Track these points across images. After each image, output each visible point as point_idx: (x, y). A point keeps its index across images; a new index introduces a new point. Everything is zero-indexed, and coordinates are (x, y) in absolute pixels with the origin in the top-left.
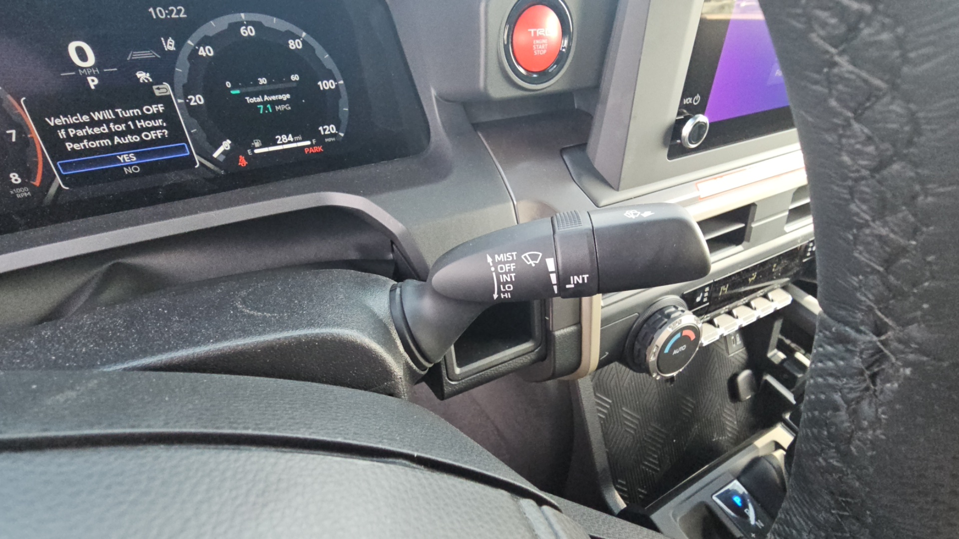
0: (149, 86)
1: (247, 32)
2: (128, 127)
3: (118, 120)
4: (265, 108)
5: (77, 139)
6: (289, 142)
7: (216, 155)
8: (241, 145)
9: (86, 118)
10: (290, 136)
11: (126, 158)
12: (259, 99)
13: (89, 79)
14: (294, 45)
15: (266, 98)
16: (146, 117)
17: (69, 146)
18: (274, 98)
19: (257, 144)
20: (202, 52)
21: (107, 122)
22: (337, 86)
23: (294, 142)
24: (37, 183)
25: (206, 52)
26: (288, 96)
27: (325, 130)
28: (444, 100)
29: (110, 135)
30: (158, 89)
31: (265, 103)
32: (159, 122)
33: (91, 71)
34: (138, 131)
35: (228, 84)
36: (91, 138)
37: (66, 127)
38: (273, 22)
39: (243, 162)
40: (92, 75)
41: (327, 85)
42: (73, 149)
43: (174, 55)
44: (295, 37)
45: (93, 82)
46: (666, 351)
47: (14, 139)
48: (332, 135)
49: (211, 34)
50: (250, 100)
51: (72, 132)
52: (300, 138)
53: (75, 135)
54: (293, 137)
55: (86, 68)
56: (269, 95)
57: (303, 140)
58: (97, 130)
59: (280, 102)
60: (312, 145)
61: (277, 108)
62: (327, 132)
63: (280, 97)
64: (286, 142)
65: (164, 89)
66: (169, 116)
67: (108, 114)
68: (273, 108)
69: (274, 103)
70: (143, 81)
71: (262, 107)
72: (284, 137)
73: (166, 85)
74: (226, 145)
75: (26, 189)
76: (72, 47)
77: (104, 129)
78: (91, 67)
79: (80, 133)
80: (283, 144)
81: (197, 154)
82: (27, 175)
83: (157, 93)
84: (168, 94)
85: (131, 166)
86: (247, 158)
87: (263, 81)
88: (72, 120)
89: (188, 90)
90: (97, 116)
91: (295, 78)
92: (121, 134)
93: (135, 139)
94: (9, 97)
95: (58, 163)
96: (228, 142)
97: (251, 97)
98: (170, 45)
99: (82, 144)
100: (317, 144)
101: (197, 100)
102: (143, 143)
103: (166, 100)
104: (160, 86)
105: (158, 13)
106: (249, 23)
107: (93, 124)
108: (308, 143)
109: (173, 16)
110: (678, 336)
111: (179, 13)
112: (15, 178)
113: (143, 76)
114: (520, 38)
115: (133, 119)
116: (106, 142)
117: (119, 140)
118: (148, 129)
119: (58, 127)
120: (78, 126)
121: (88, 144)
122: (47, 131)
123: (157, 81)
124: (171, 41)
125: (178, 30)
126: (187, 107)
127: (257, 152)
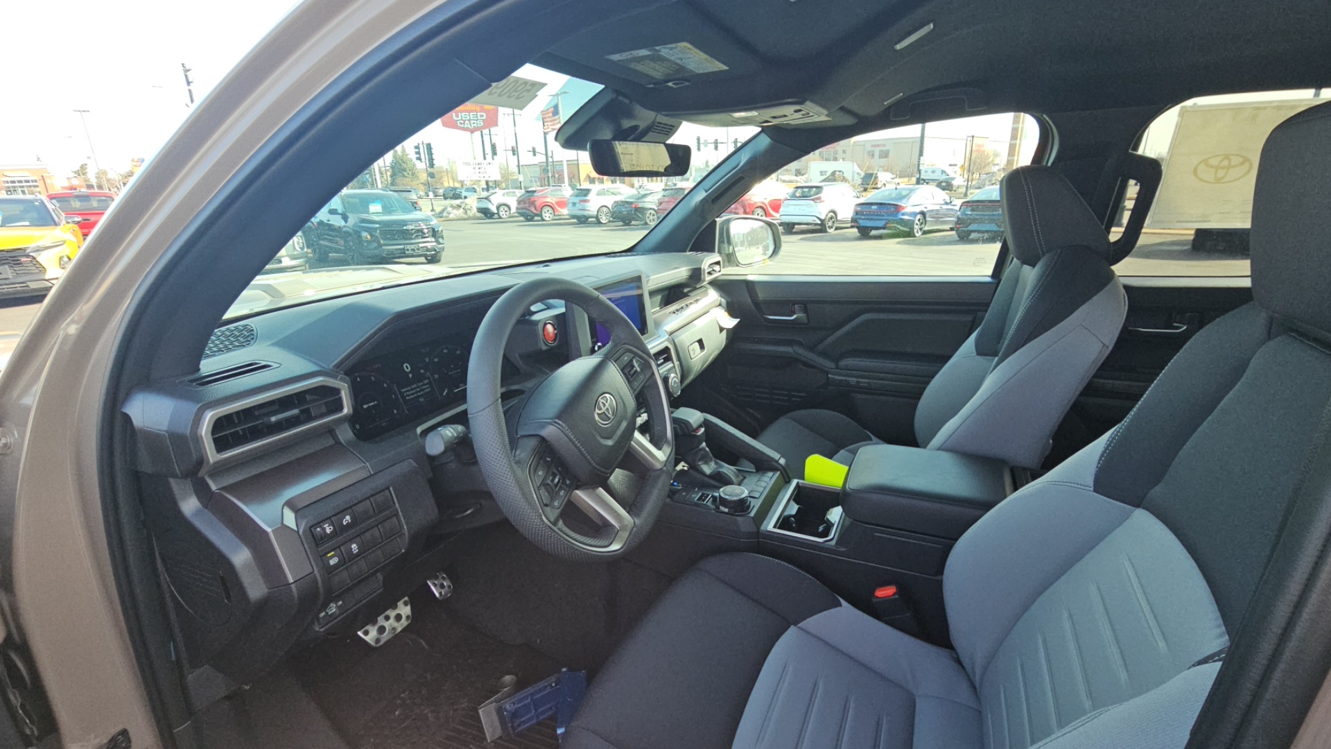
0: (424, 374)
1: (445, 351)
2: (420, 389)
3: (418, 387)
5: (408, 396)
8: (450, 391)
9: (410, 388)
11: (421, 400)
12: (452, 373)
14: (458, 352)
16: (424, 385)
17: (407, 398)
20: (435, 360)
21: (415, 388)
28: (521, 356)
29: (416, 393)
30: (426, 375)
31: (454, 374)
32: (428, 386)
33: (410, 372)
34: (423, 390)
36: (412, 394)
37: (406, 392)
43: (429, 362)
45: (411, 375)
55: (408, 372)
58: (413, 392)
59: (458, 372)
65: (428, 374)
66: (430, 383)
67: (415, 386)
69: (456, 373)
70: (422, 373)
72: (461, 385)
74: (446, 390)
76: (405, 365)
77: (415, 391)
79: (409, 393)
81: (439, 395)
82: (398, 409)
84: (429, 376)
85: (423, 402)
86: (453, 394)
87: (452, 366)
90: (413, 387)
91: (460, 363)
92: (419, 392)
93: (422, 393)
94: (392, 384)
95: (405, 404)
101: (436, 376)
102: (425, 394)
103: (429, 378)
105: (424, 351)
106: (446, 348)
107: (412, 389)
109: (427, 351)
111: (428, 349)
112: (395, 412)
113: (422, 371)
114: (545, 333)
115: (422, 386)
116: (416, 395)
118: (426, 389)
119: (404, 392)
120: (408, 391)
121: (412, 396)
122: (400, 392)
123: (426, 372)
124: (427, 358)
125: (429, 355)
126: (434, 379)
127: (455, 391)
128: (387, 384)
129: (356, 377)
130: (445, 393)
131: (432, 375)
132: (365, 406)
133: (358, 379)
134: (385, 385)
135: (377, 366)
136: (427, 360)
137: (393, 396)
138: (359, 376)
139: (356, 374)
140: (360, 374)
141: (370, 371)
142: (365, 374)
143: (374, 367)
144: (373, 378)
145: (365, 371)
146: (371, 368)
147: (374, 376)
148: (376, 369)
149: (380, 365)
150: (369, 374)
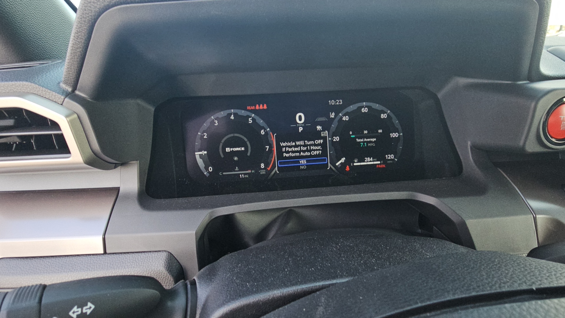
0: (320, 132)
1: (365, 110)
2: (307, 148)
3: (305, 146)
4: (364, 144)
5: (288, 152)
6: (371, 161)
7: (337, 164)
8: (349, 161)
9: (294, 144)
10: (372, 158)
11: (303, 162)
12: (362, 140)
13: (300, 128)
14: (383, 116)
15: (365, 140)
16: (315, 145)
17: (285, 154)
18: (368, 140)
19: (356, 161)
20: (344, 119)
21: (300, 146)
22: (399, 136)
23: (373, 161)
24: (269, 169)
25: (346, 118)
26: (375, 139)
27: (388, 157)
28: (476, 148)
29: (299, 152)
30: (323, 133)
31: (364, 142)
32: (319, 147)
34: (310, 151)
35: (351, 133)
36: (293, 152)
37: (286, 147)
38: (376, 106)
39: (348, 168)
40: (301, 126)
41: (394, 135)
42: (285, 156)
43: (333, 119)
44: (384, 113)
45: (301, 129)
47: (267, 150)
48: (391, 160)
49: (349, 111)
50: (358, 140)
51: (287, 149)
52: (376, 160)
53: (288, 150)
54: (373, 159)
55: (300, 124)
56: (367, 138)
57: (377, 161)
58: (296, 149)
59: (371, 142)
60: (380, 164)
61: (369, 145)
62: (389, 158)
63: (371, 140)
64: (369, 161)
65: (326, 133)
66: (324, 145)
67: (302, 143)
68: (367, 145)
69: (368, 142)
70: (319, 130)
71: (362, 144)
72: (369, 158)
74: (343, 160)
75: (264, 171)
76: (298, 115)
77: (298, 149)
78: (302, 124)
79: (290, 150)
80: (368, 162)
81: (330, 163)
82: (266, 165)
83: (322, 135)
84: (326, 136)
85: (303, 165)
86: (350, 167)
87: (366, 132)
88: (289, 144)
89: (334, 134)
90: (298, 143)
91: (380, 131)
92: (304, 151)
93: (308, 154)
94: (271, 133)
95: (279, 161)
96: (344, 158)
97: (359, 139)
99: (289, 154)
100: (383, 164)
101: (337, 139)
102: (311, 156)
103: (324, 138)
104: (324, 132)
105: (332, 102)
106: (366, 107)
107: (296, 146)
108: (379, 162)
109: (337, 104)
111: (340, 102)
112: (262, 166)
113: (319, 128)
114: (551, 120)
115: (310, 145)
116: (298, 154)
117: (302, 154)
118: (314, 150)
119: (283, 147)
120: (290, 147)
121: (291, 154)
122: (279, 148)
123: (324, 130)
124: (333, 114)
125: (337, 109)
126: (332, 142)
127: (355, 164)
128: (265, 129)
129: (231, 114)
130: (340, 162)
131: (331, 135)
132: (228, 150)
133: (232, 117)
134: (262, 132)
135: (261, 107)
136: (332, 115)
137: (268, 147)
138: (235, 115)
140: (237, 111)
141: (252, 111)
142: (243, 113)
143: (257, 107)
144: (250, 121)
145: (246, 109)
146: (253, 108)
147: (253, 119)
148: (259, 110)
149: (265, 107)
150: (248, 113)
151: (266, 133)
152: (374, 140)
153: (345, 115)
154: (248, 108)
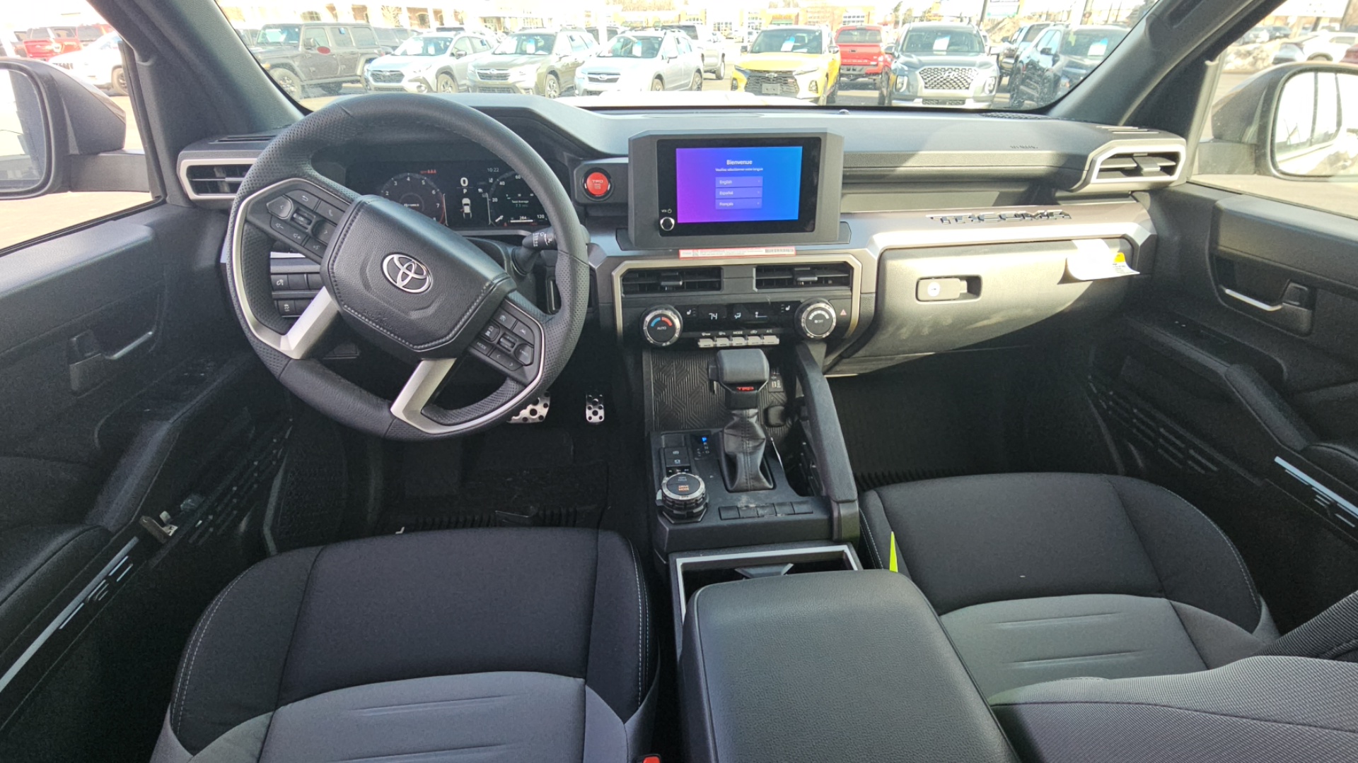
0: (481, 193)
1: (518, 177)
7: (497, 221)
8: (506, 219)
10: (525, 217)
12: (517, 202)
19: (512, 219)
20: (501, 183)
23: (527, 220)
25: (502, 183)
27: (540, 217)
30: (484, 195)
31: (518, 203)
33: (465, 187)
43: (492, 184)
45: (465, 191)
46: (653, 325)
47: (438, 207)
48: (542, 219)
52: (529, 218)
56: (521, 201)
57: (531, 219)
59: (524, 204)
61: (523, 206)
64: (523, 219)
69: (521, 203)
72: (523, 217)
73: (487, 194)
74: (501, 217)
76: (462, 179)
81: (490, 219)
84: (486, 197)
86: (507, 223)
87: (520, 195)
91: (532, 195)
94: (441, 193)
97: (514, 201)
98: (491, 180)
100: (535, 222)
101: (495, 200)
103: (485, 199)
105: (491, 170)
108: (532, 221)
110: (659, 319)
111: (497, 170)
113: (480, 190)
123: (484, 192)
124: (492, 179)
125: (495, 176)
126: (491, 202)
127: (512, 221)
128: (436, 190)
129: (408, 177)
130: (499, 219)
131: (492, 197)
132: (406, 205)
133: (408, 179)
134: (434, 192)
135: (432, 172)
137: (438, 204)
138: (411, 177)
139: (409, 174)
140: (412, 174)
141: (423, 175)
142: (417, 176)
143: (429, 172)
144: (423, 183)
145: (419, 173)
146: (425, 172)
147: (425, 181)
148: (430, 174)
149: (435, 172)
150: (421, 176)
151: (437, 193)
152: (527, 202)
153: (502, 180)
154: (422, 172)
